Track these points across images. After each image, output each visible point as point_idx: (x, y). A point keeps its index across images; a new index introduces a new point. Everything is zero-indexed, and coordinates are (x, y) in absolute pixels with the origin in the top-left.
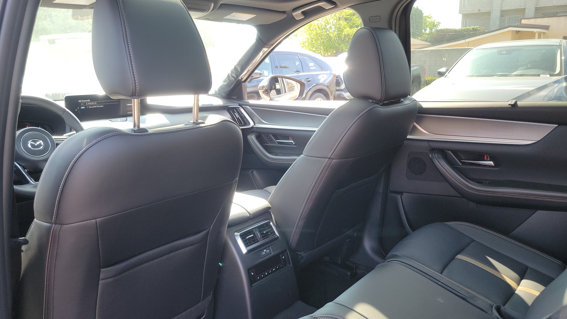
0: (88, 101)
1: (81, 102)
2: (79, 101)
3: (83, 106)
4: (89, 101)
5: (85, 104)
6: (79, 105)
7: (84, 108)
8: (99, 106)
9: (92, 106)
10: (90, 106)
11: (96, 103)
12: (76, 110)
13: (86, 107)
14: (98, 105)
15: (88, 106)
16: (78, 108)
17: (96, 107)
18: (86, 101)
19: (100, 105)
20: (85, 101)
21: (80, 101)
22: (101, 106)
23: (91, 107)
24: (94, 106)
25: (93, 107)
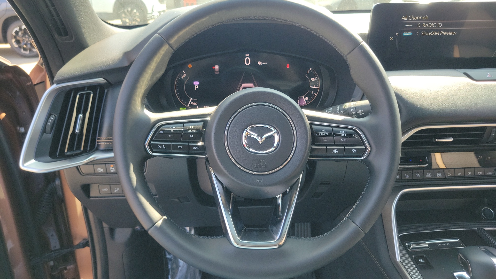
0: (423, 18)
1: (408, 20)
2: (403, 18)
3: (408, 31)
4: (427, 18)
5: (415, 25)
6: (402, 27)
7: (409, 34)
8: (445, 33)
9: (429, 31)
10: (426, 31)
11: (440, 25)
12: (391, 39)
13: (414, 32)
14: (445, 31)
15: (420, 31)
16: (397, 34)
17: (436, 33)
18: (420, 18)
19: (448, 31)
20: (416, 18)
21: (407, 17)
22: (450, 34)
23: (427, 34)
24: (434, 30)
25: (431, 34)
